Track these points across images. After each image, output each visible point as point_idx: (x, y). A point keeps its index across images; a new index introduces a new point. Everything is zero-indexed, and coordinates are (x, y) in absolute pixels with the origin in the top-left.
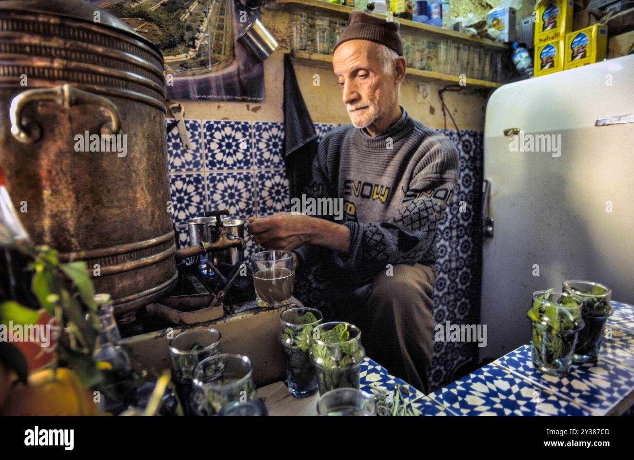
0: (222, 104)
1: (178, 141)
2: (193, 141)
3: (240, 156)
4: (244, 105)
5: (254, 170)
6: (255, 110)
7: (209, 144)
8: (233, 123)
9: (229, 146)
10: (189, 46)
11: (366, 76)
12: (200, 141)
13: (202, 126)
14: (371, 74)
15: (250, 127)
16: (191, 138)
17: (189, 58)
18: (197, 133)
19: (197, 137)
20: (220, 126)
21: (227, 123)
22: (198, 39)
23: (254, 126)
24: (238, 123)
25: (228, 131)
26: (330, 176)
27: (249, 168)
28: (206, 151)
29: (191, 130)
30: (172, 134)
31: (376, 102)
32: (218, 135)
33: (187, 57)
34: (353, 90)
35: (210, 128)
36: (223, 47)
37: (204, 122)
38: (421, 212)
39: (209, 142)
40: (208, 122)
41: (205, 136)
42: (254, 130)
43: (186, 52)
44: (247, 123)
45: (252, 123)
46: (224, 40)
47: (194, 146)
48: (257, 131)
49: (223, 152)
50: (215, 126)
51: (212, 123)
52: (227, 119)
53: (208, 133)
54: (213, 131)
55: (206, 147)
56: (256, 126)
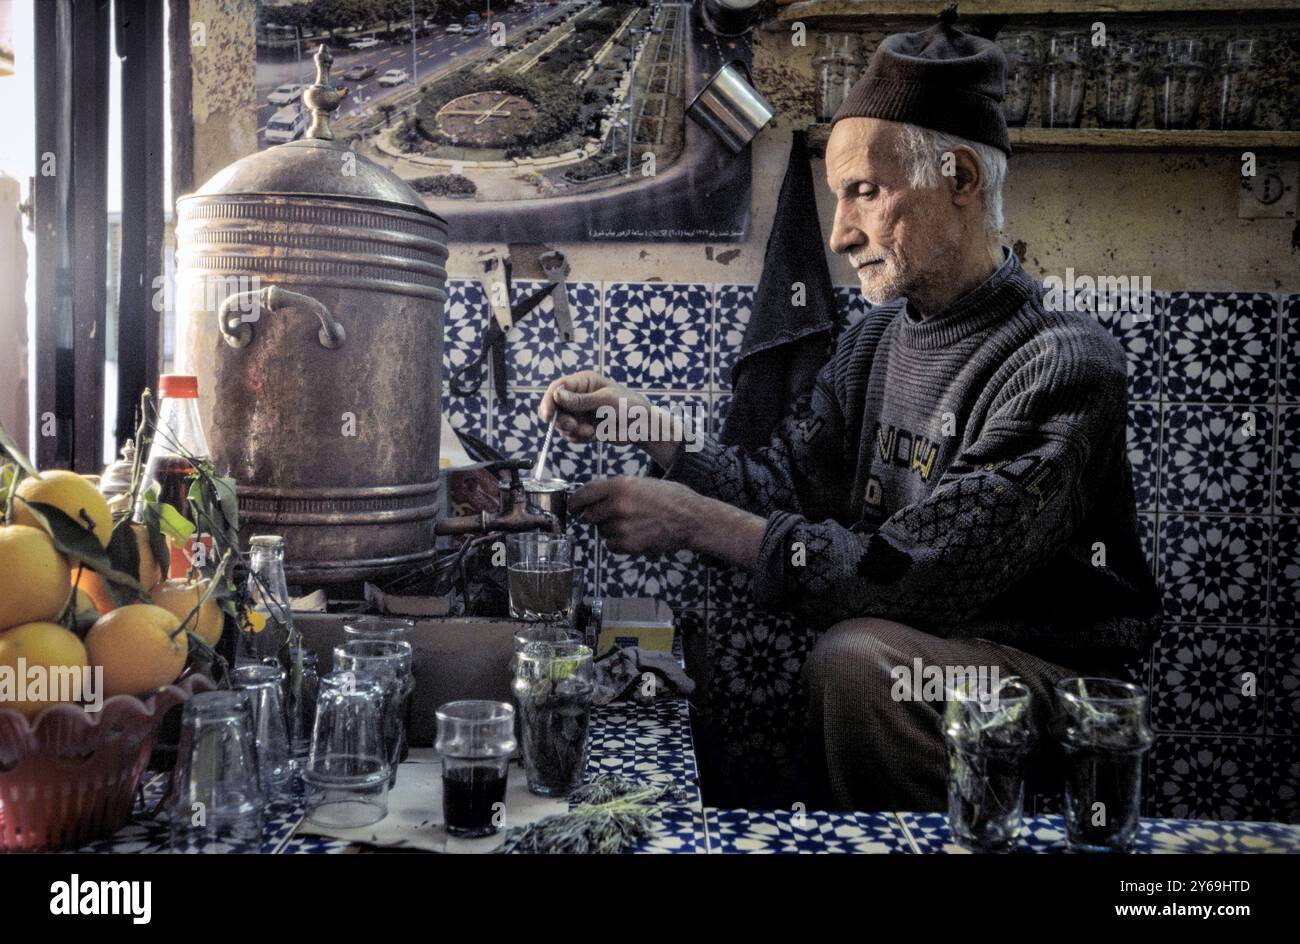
0: (651, 249)
1: (551, 324)
2: (581, 326)
3: (680, 360)
4: (701, 248)
5: (711, 393)
6: (725, 259)
7: (615, 333)
8: (670, 289)
9: (658, 337)
10: (588, 133)
11: (873, 194)
12: (597, 325)
13: (603, 295)
14: (883, 191)
15: (709, 296)
16: (577, 319)
17: (585, 157)
18: (590, 309)
19: (591, 318)
20: (640, 294)
21: (655, 288)
22: (607, 118)
23: (718, 294)
24: (680, 288)
25: (658, 305)
26: (847, 411)
27: (698, 387)
28: (608, 347)
29: (579, 304)
30: (541, 312)
31: (897, 251)
32: (635, 314)
33: (581, 155)
34: (850, 224)
35: (619, 298)
36: (660, 127)
37: (608, 285)
38: (941, 505)
39: (616, 327)
40: (617, 287)
41: (608, 315)
42: (717, 305)
43: (581, 146)
44: (701, 288)
45: (714, 286)
46: (663, 113)
47: (581, 335)
48: (724, 305)
49: (645, 350)
50: (631, 294)
51: (624, 288)
52: (658, 279)
53: (614, 310)
54: (626, 305)
55: (607, 339)
56: (723, 294)
